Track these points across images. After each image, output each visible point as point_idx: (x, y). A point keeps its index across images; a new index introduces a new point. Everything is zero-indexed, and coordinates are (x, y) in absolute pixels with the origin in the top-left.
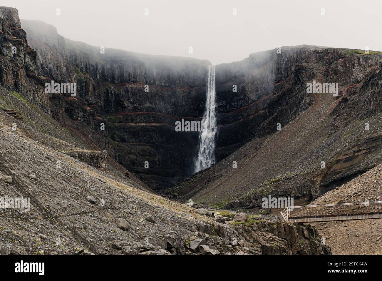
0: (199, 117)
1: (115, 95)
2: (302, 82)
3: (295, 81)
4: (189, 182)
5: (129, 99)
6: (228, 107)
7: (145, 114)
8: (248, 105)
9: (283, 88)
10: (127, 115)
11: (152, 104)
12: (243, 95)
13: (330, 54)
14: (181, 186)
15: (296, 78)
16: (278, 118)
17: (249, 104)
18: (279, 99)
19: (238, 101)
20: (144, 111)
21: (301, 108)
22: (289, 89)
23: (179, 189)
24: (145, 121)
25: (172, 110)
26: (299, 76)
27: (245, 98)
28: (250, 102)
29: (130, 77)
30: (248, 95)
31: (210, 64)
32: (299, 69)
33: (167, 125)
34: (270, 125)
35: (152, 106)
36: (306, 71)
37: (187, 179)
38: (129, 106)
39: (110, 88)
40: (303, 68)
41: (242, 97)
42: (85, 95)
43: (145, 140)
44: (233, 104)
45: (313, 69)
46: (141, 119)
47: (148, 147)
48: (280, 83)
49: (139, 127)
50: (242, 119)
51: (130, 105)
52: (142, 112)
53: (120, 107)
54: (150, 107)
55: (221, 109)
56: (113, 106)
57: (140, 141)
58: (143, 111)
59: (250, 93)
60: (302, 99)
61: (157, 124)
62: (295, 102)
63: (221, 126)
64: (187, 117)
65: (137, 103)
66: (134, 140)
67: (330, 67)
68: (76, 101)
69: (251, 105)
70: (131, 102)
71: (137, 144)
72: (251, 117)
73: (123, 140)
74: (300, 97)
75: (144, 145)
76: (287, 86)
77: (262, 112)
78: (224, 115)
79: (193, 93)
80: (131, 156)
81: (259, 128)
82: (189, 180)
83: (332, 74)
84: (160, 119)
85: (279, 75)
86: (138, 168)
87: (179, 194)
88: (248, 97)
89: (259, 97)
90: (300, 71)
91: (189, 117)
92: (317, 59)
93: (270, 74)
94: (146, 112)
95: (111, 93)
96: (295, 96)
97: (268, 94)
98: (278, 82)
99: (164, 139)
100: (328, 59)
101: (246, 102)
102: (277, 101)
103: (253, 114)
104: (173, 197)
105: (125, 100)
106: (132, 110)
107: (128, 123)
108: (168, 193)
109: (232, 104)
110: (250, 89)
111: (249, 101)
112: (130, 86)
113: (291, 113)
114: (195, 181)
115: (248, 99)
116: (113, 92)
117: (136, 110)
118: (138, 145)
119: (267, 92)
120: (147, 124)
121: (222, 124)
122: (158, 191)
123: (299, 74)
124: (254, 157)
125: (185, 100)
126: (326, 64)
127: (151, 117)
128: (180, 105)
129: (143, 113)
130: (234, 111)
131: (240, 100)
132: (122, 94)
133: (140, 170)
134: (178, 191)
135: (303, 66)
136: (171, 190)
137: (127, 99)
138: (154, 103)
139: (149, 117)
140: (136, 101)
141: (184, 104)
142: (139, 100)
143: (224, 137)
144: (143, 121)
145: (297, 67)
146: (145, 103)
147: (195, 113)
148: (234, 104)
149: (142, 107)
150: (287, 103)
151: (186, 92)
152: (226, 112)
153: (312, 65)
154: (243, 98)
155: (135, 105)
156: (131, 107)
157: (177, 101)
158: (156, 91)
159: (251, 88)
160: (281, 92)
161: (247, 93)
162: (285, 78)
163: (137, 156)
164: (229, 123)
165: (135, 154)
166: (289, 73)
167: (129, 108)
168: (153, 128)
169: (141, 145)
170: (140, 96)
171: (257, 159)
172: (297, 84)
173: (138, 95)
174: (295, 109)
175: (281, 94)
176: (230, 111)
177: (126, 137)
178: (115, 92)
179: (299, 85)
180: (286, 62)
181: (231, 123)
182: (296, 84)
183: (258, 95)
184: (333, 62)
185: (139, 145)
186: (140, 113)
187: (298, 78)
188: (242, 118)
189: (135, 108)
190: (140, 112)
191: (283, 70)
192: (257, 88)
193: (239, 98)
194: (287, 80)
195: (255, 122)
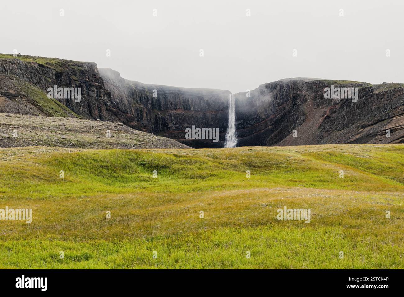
0: (224, 133)
1: (162, 119)
2: (298, 105)
3: (293, 104)
5: (172, 122)
6: (245, 125)
7: (184, 132)
9: (285, 109)
10: (171, 133)
11: (189, 124)
12: (256, 115)
13: (317, 85)
15: (294, 102)
16: (282, 132)
17: (260, 122)
18: (282, 118)
21: (298, 124)
22: (289, 111)
26: (295, 101)
27: (258, 118)
28: (261, 120)
29: (172, 105)
31: (230, 93)
32: (295, 96)
34: (276, 137)
35: (189, 126)
36: (300, 97)
38: (172, 127)
39: (158, 114)
40: (298, 95)
41: (255, 117)
42: (141, 120)
44: (249, 122)
45: (305, 95)
46: (182, 136)
48: (283, 106)
50: (256, 133)
52: (182, 131)
53: (166, 128)
55: (240, 126)
56: (160, 127)
58: (183, 130)
59: (261, 113)
60: (298, 117)
62: (294, 119)
63: (241, 138)
67: (317, 94)
69: (262, 122)
70: (174, 124)
72: (262, 131)
74: (297, 116)
76: (288, 108)
77: (270, 127)
79: (219, 115)
81: (269, 139)
83: (319, 99)
85: (282, 100)
88: (259, 116)
90: (296, 97)
92: (308, 88)
95: (159, 118)
96: (293, 115)
97: (274, 114)
98: (281, 105)
100: (316, 88)
102: (281, 119)
103: (264, 129)
105: (169, 123)
106: (175, 129)
110: (260, 111)
112: (173, 112)
113: (290, 128)
115: (260, 118)
116: (160, 117)
117: (178, 129)
121: (241, 137)
123: (296, 99)
125: (213, 121)
126: (314, 91)
130: (249, 127)
131: (253, 119)
132: (167, 118)
135: (298, 94)
137: (171, 121)
138: (191, 124)
140: (177, 123)
141: (212, 123)
142: (179, 122)
145: (294, 95)
146: (184, 124)
149: (182, 127)
150: (288, 121)
151: (214, 114)
152: (244, 128)
153: (304, 93)
155: (177, 126)
156: (174, 127)
157: (208, 121)
158: (192, 115)
159: (262, 110)
160: (283, 113)
161: (259, 114)
162: (286, 102)
164: (246, 136)
166: (289, 98)
168: (191, 142)
170: (180, 119)
173: (178, 118)
174: (294, 125)
175: (284, 114)
176: (247, 127)
178: (161, 117)
179: (295, 107)
180: (286, 90)
181: (248, 136)
182: (293, 106)
183: (267, 115)
184: (320, 90)
187: (295, 103)
188: (256, 132)
189: (177, 128)
191: (284, 96)
192: (266, 110)
193: (253, 117)
194: (287, 104)
195: (265, 135)
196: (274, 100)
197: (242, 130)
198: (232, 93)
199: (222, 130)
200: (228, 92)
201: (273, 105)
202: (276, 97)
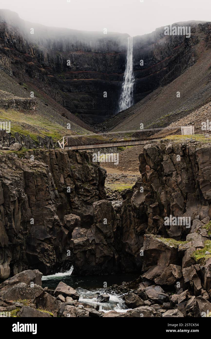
0: (122, 74)
1: (63, 60)
2: (190, 46)
3: (185, 46)
5: (73, 63)
7: (84, 73)
9: (178, 51)
10: (72, 73)
11: (89, 65)
12: (152, 57)
13: (209, 26)
14: (109, 121)
16: (175, 73)
17: (156, 63)
18: (175, 59)
20: (84, 70)
21: (189, 65)
22: (182, 52)
24: (84, 77)
25: (104, 70)
26: (187, 42)
27: (154, 59)
28: (157, 62)
29: (74, 47)
31: (129, 36)
33: (100, 79)
34: (169, 77)
35: (89, 67)
36: (192, 39)
37: (113, 116)
39: (60, 55)
41: (151, 59)
42: (42, 60)
43: (85, 90)
45: (197, 37)
46: (82, 76)
47: (87, 95)
48: (177, 48)
49: (81, 81)
51: (73, 66)
52: (82, 71)
53: (67, 69)
54: (88, 67)
55: (137, 68)
56: (62, 68)
57: (81, 91)
58: (83, 71)
59: (157, 55)
60: (190, 58)
61: (92, 79)
62: (185, 60)
63: (138, 79)
64: (114, 73)
65: (79, 65)
66: (77, 91)
67: (209, 35)
68: (33, 65)
69: (158, 64)
70: (74, 65)
71: (79, 93)
72: (158, 72)
73: (69, 91)
74: (188, 57)
75: (85, 94)
76: (181, 50)
77: (165, 68)
78: (139, 72)
79: (118, 57)
80: (75, 102)
81: (162, 80)
82: (114, 117)
84: (95, 76)
85: (176, 43)
86: (80, 110)
87: (107, 127)
88: (155, 58)
89: (162, 58)
92: (201, 30)
93: (169, 42)
94: (85, 71)
95: (61, 59)
96: (185, 56)
97: (169, 56)
98: (175, 47)
99: (98, 89)
100: (208, 29)
101: (154, 62)
102: (174, 61)
103: (159, 70)
104: (103, 129)
106: (75, 70)
107: (73, 79)
108: (100, 126)
110: (156, 53)
111: (156, 61)
112: (74, 53)
113: (182, 68)
114: (118, 118)
116: (62, 58)
117: (78, 70)
118: (80, 94)
119: (168, 55)
120: (86, 79)
121: (138, 77)
122: (93, 126)
123: (188, 40)
125: (112, 62)
126: (206, 33)
127: (89, 74)
128: (109, 65)
129: (83, 72)
131: (150, 61)
133: (82, 111)
134: (106, 125)
136: (102, 124)
139: (88, 74)
140: (78, 64)
141: (112, 65)
142: (80, 63)
143: (139, 87)
144: (83, 77)
146: (85, 65)
147: (119, 71)
148: (147, 64)
149: (82, 68)
150: (180, 62)
151: (113, 56)
152: (141, 69)
153: (197, 34)
155: (78, 66)
157: (107, 63)
158: (92, 57)
159: (158, 52)
161: (155, 56)
162: (180, 44)
163: (79, 102)
164: (143, 77)
165: (77, 100)
167: (74, 69)
168: (90, 82)
169: (83, 94)
170: (80, 60)
171: (157, 101)
172: (187, 48)
173: (79, 60)
174: (185, 65)
175: (177, 55)
177: (71, 88)
178: (63, 58)
179: (188, 48)
181: (145, 77)
183: (162, 57)
185: (81, 94)
186: (81, 72)
187: (187, 44)
188: (151, 73)
189: (77, 68)
190: (81, 71)
191: (178, 39)
192: (161, 52)
193: (149, 59)
194: (181, 46)
195: (160, 76)
196: (169, 43)
197: (139, 71)
198: (130, 36)
199: (120, 71)
200: (127, 36)
201: (168, 47)
202: (171, 40)
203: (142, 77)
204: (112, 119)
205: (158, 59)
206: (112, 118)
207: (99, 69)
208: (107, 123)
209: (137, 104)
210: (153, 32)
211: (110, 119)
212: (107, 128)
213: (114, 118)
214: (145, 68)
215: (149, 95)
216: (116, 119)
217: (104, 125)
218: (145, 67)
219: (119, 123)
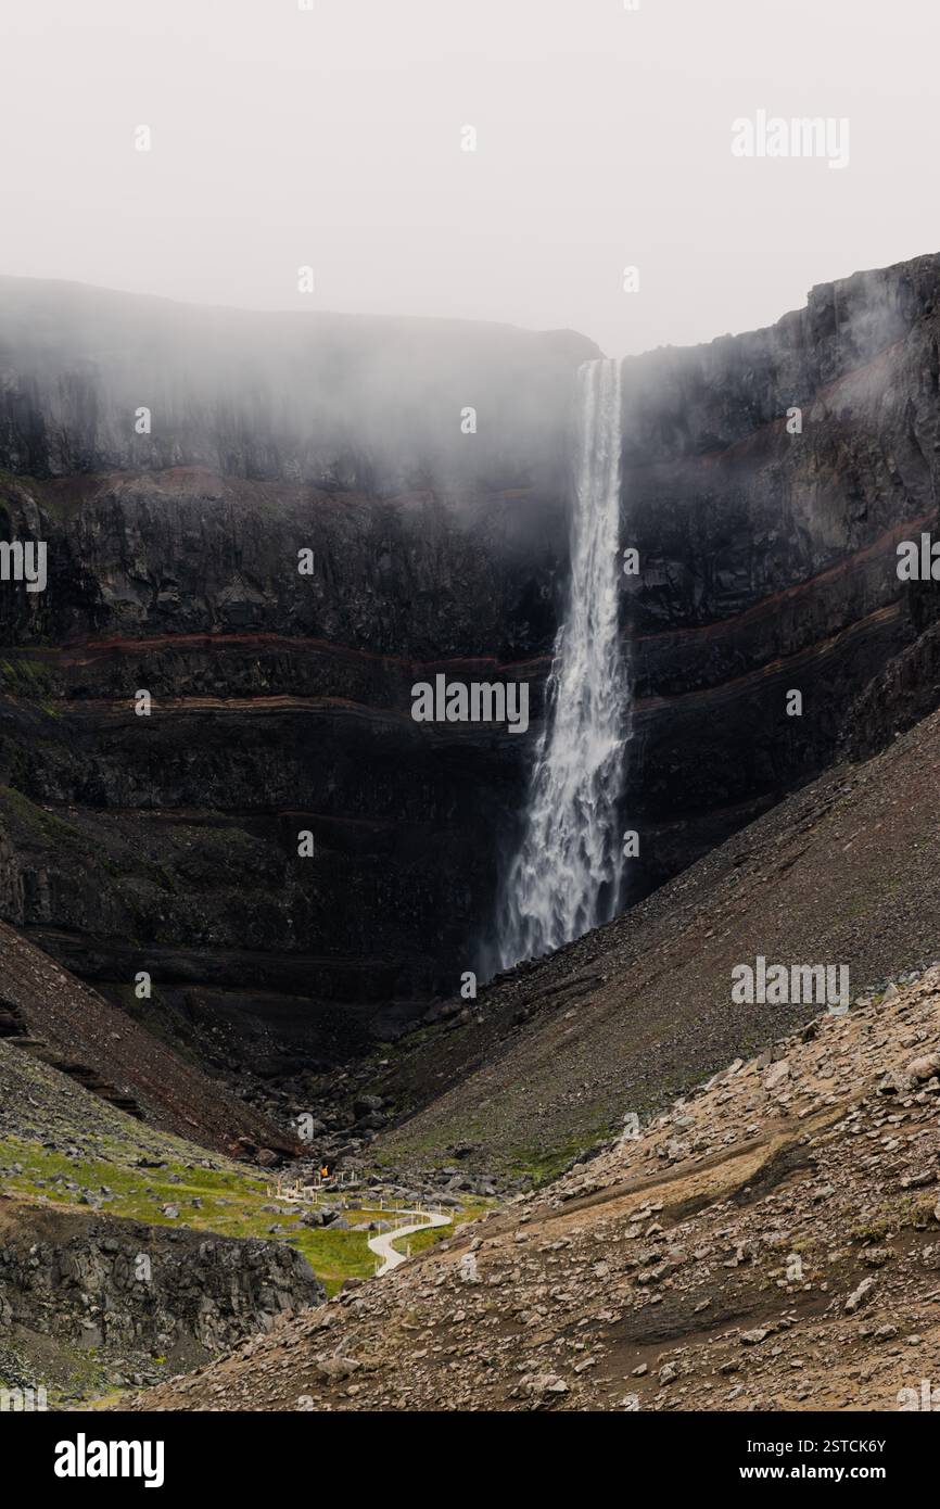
0: (533, 658)
4: (447, 1030)
5: (125, 565)
6: (698, 597)
7: (221, 646)
8: (806, 581)
10: (117, 651)
11: (260, 589)
12: (781, 523)
14: (408, 1050)
17: (813, 573)
19: (754, 559)
20: (216, 629)
23: (389, 1071)
24: (219, 685)
25: (381, 622)
27: (792, 541)
28: (817, 561)
30: (808, 519)
31: (593, 352)
33: (348, 704)
35: (257, 598)
37: (446, 1009)
38: (127, 603)
41: (773, 535)
43: (220, 793)
44: (725, 576)
46: (198, 678)
47: (236, 834)
49: (186, 720)
50: (778, 664)
51: (131, 596)
52: (203, 637)
54: (248, 604)
55: (656, 610)
57: (188, 800)
58: (207, 629)
61: (286, 701)
63: (660, 702)
64: (468, 656)
65: (174, 584)
66: (154, 794)
69: (823, 577)
70: (137, 581)
71: (169, 816)
72: (825, 648)
73: (91, 797)
75: (219, 824)
77: (884, 616)
78: (677, 643)
80: (133, 884)
81: (859, 704)
84: (305, 675)
86: (172, 953)
87: (389, 1098)
88: (804, 532)
89: (864, 531)
91: (480, 656)
94: (224, 632)
95: (26, 530)
99: (332, 786)
101: (798, 563)
103: (835, 632)
104: (351, 1117)
105: (103, 570)
106: (144, 624)
107: (120, 698)
108: (328, 1093)
109: (718, 579)
110: (814, 489)
111: (811, 554)
114: (481, 1020)
115: (809, 541)
116: (35, 524)
117: (170, 626)
118: (177, 823)
119: (911, 501)
120: (233, 703)
121: (664, 689)
122: (277, 1085)
124: (790, 865)
127: (253, 661)
128: (422, 590)
129: (208, 642)
130: (731, 616)
131: (760, 552)
132: (89, 537)
133: (187, 965)
134: (382, 1081)
136: (350, 1076)
137: (116, 560)
138: (274, 580)
139: (245, 661)
140: (166, 574)
141: (448, 584)
142: (182, 567)
143: (675, 768)
144: (209, 684)
146: (222, 583)
147: (510, 636)
148: (734, 577)
149: (204, 608)
152: (690, 623)
154: (778, 538)
155: (163, 596)
156: (137, 607)
157: (409, 568)
158: (283, 515)
159: (825, 484)
161: (801, 513)
163: (167, 886)
164: (706, 685)
165: (156, 874)
167: (131, 613)
168: (264, 724)
169: (198, 823)
170: (189, 545)
171: (800, 877)
173: (176, 540)
176: (711, 619)
177: (108, 777)
178: (46, 521)
185: (186, 821)
186: (188, 638)
188: (774, 656)
189: (162, 612)
190: (192, 633)
193: (757, 540)
195: (847, 676)
196: (920, 404)
197: (672, 634)
198: (604, 350)
199: (516, 638)
200: (576, 348)
201: (913, 438)
203: (697, 688)
204: (436, 1028)
205: (826, 537)
206: (432, 1023)
207: (345, 619)
208: (387, 1066)
209: (644, 909)
210: (785, 316)
211: (420, 1027)
212: (388, 1105)
213: (451, 1024)
214: (726, 608)
215: (748, 829)
216: (461, 1035)
217: (366, 1080)
218: (721, 604)
219: (472, 1069)
